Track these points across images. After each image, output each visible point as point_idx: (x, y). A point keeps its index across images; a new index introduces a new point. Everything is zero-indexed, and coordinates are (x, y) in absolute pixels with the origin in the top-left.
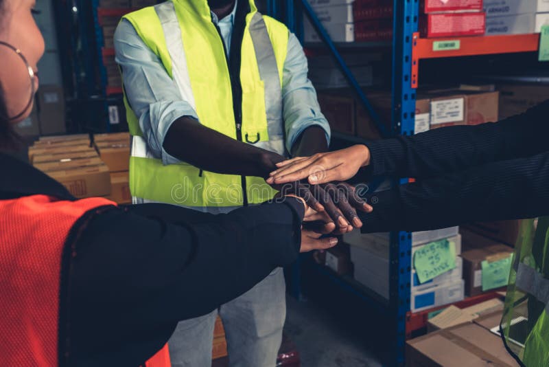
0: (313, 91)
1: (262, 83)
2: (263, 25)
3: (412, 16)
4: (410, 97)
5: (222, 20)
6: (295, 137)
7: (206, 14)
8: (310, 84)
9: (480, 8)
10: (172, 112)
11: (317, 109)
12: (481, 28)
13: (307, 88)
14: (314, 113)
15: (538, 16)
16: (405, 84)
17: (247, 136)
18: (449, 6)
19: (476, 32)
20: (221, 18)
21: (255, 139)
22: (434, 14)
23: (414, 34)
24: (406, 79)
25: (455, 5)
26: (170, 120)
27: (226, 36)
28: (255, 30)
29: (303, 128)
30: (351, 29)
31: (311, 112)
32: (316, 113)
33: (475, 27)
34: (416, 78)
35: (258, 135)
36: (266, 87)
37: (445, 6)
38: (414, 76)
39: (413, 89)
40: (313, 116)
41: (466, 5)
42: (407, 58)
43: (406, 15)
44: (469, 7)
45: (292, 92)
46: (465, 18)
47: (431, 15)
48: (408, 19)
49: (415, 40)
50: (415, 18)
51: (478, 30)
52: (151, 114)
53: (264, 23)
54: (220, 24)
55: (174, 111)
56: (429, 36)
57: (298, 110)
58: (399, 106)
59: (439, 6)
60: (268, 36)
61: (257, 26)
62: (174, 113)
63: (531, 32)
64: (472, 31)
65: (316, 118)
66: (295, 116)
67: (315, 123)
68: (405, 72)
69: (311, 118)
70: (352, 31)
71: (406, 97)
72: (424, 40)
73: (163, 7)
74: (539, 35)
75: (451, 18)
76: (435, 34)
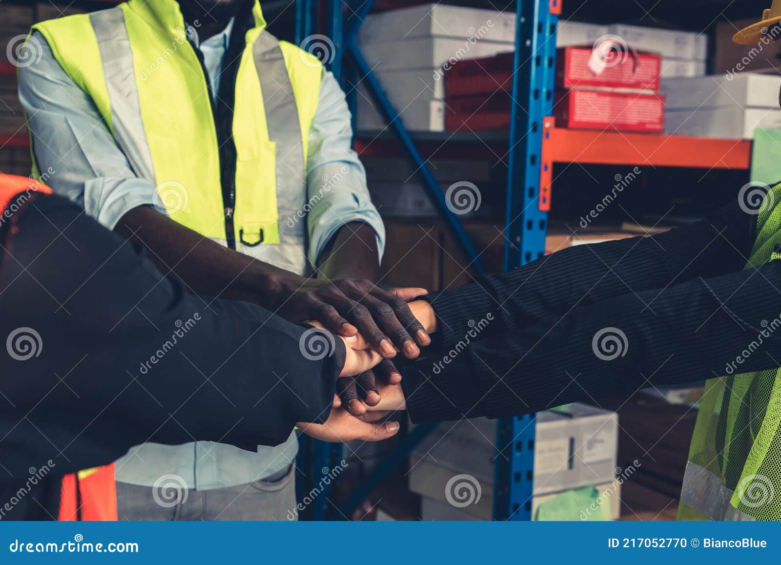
0: (359, 169)
1: (273, 145)
2: (279, 55)
3: (544, 90)
4: (536, 225)
5: (207, 42)
6: (323, 239)
7: (175, 27)
8: (354, 157)
9: (655, 89)
10: (123, 197)
11: (365, 197)
12: (656, 120)
13: (349, 163)
14: (356, 200)
15: (749, 113)
16: (529, 204)
17: (241, 232)
18: (604, 79)
19: (648, 126)
20: (203, 37)
21: (256, 239)
22: (581, 91)
23: (546, 118)
24: (532, 192)
25: (613, 80)
26: (120, 210)
27: (212, 68)
28: (265, 61)
29: (339, 225)
30: (439, 110)
31: (351, 198)
32: (361, 200)
33: (647, 119)
34: (548, 195)
35: (262, 233)
36: (278, 154)
37: (597, 79)
38: (545, 190)
39: (542, 212)
40: (355, 205)
41: (632, 81)
42: (533, 159)
43: (533, 86)
44: (637, 85)
45: (323, 165)
46: (631, 102)
47: (575, 91)
48: (537, 93)
49: (548, 129)
50: (549, 94)
51: (651, 123)
52: (86, 197)
53: (280, 51)
54: (204, 48)
55: (127, 194)
56: (571, 125)
57: (330, 195)
58: (518, 239)
59: (587, 77)
60: (287, 73)
61: (267, 57)
62: (127, 199)
63: (737, 137)
64: (642, 124)
65: (359, 210)
66: (326, 203)
67: (359, 216)
68: (529, 183)
69: (353, 208)
70: (442, 114)
71: (530, 225)
72: (562, 132)
73: (105, 15)
74: (751, 143)
75: (607, 99)
76: (578, 123)
